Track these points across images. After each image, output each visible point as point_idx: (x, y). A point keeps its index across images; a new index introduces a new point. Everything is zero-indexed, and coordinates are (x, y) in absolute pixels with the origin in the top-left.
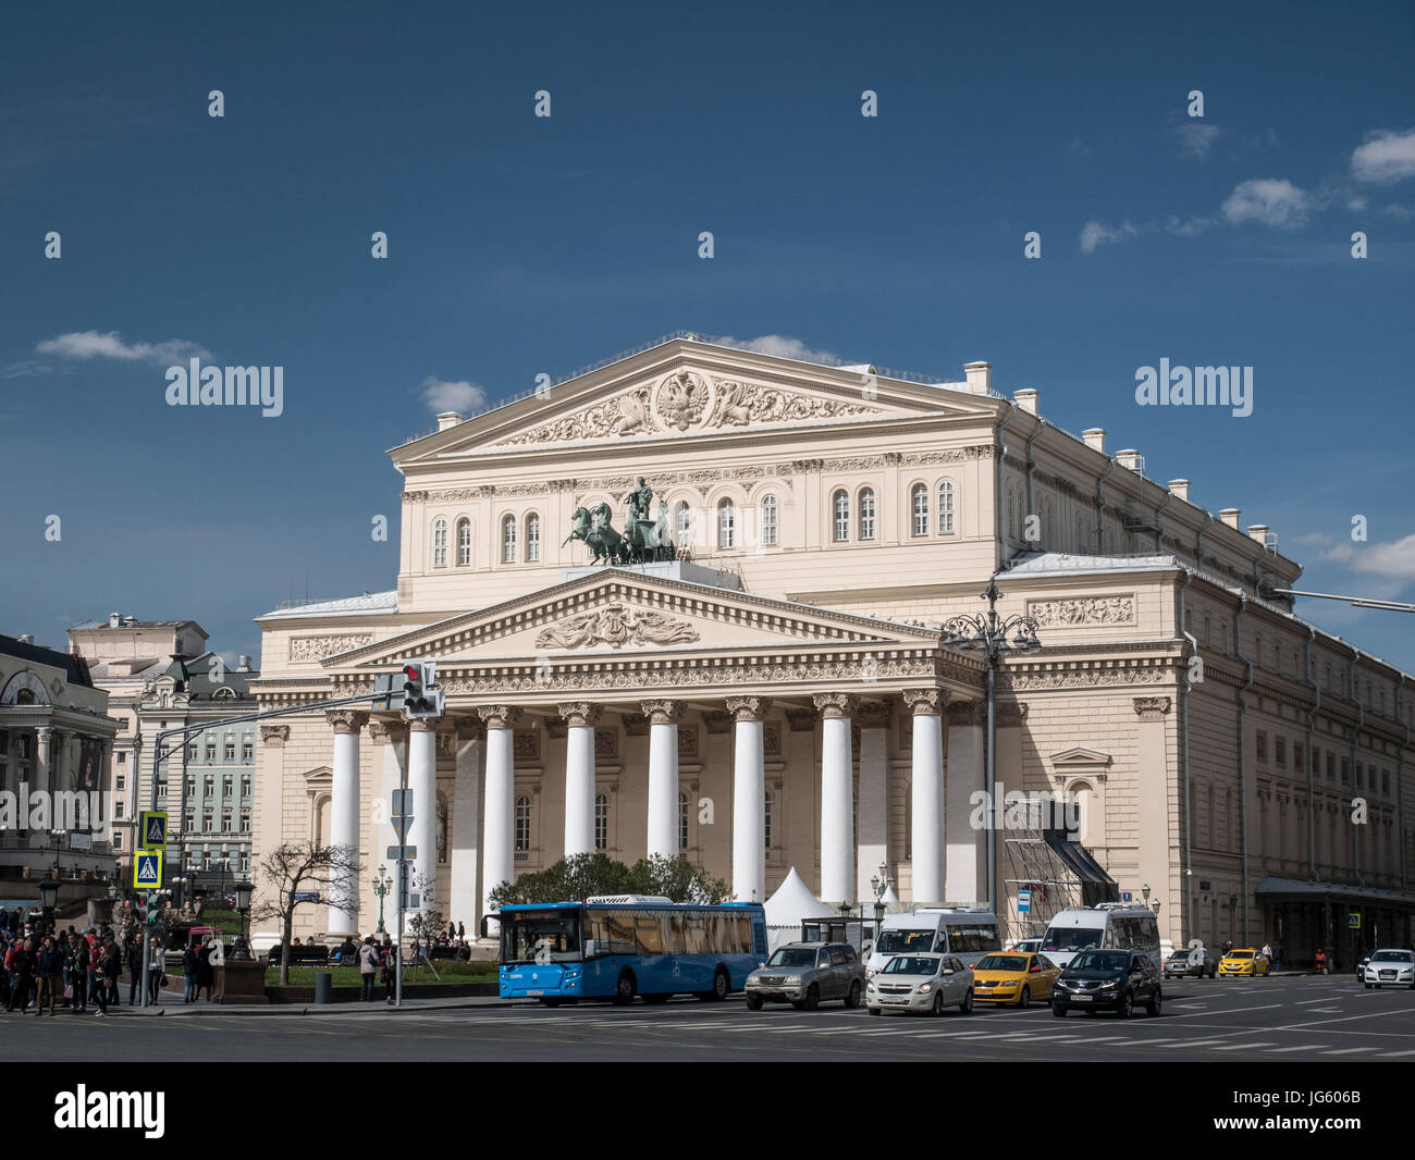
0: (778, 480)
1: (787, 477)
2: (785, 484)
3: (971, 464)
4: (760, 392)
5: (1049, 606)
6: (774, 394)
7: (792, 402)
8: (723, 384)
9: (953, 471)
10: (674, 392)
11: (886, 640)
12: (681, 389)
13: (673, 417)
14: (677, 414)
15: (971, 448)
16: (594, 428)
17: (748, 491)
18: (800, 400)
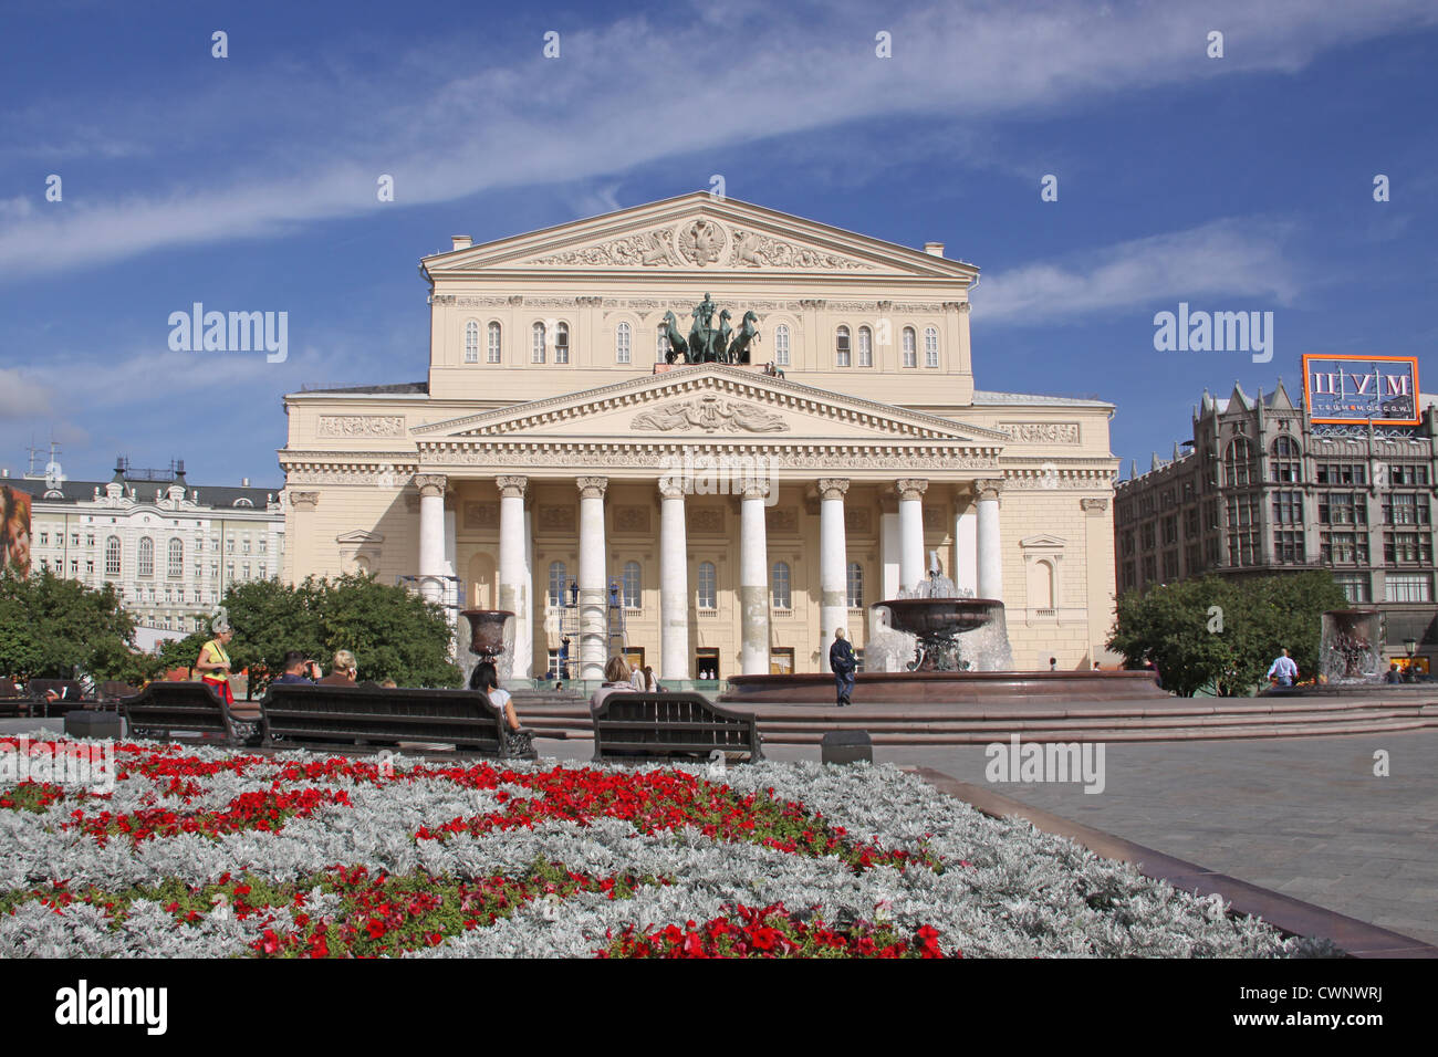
0: (790, 314)
1: (798, 313)
2: (795, 318)
3: (953, 315)
4: (770, 243)
5: (1014, 427)
6: (782, 245)
7: (798, 253)
8: (739, 233)
9: (938, 319)
10: (695, 234)
11: (960, 439)
12: (700, 232)
13: (694, 255)
14: (698, 253)
15: (950, 304)
16: (619, 257)
17: (762, 320)
18: (805, 253)
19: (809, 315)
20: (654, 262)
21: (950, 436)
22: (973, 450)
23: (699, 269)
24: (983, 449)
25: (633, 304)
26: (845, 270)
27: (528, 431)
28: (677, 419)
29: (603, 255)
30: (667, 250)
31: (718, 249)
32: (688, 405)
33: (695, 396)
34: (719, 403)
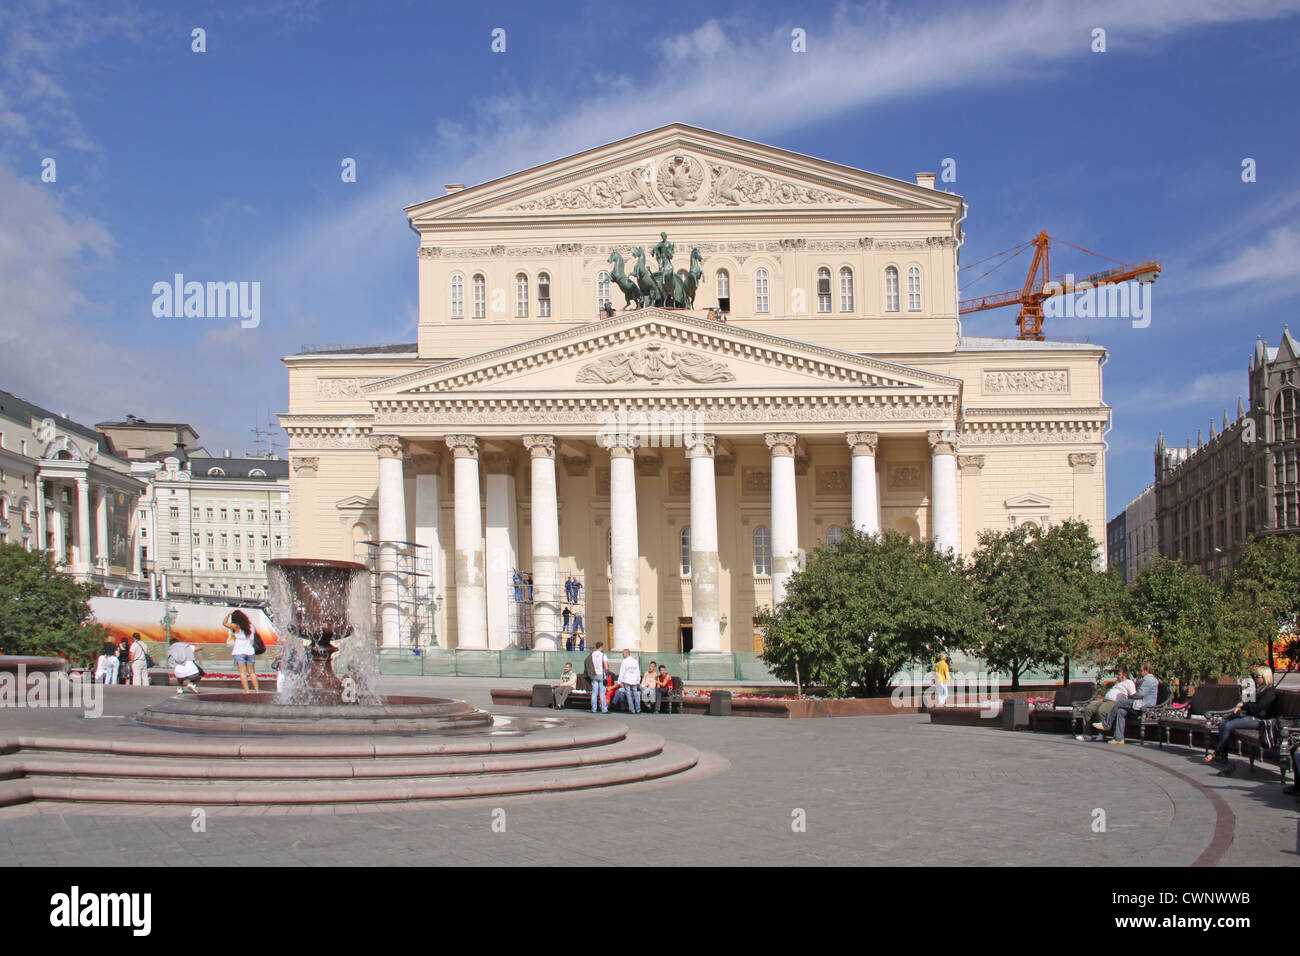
0: (769, 256)
1: (777, 254)
2: (774, 260)
3: (936, 252)
4: (749, 178)
5: (1000, 375)
6: (762, 180)
7: (779, 188)
8: (716, 168)
9: (920, 257)
10: (672, 171)
11: (912, 386)
12: (679, 169)
13: (672, 194)
14: (675, 191)
15: (934, 238)
16: (598, 199)
17: (741, 263)
18: (785, 187)
19: (789, 255)
20: (632, 204)
21: (900, 383)
22: (925, 398)
23: (678, 209)
24: (936, 397)
25: (613, 249)
26: (826, 205)
27: (476, 386)
28: (621, 370)
29: (583, 198)
30: (645, 191)
31: (696, 185)
32: (632, 355)
33: (639, 345)
34: (663, 352)
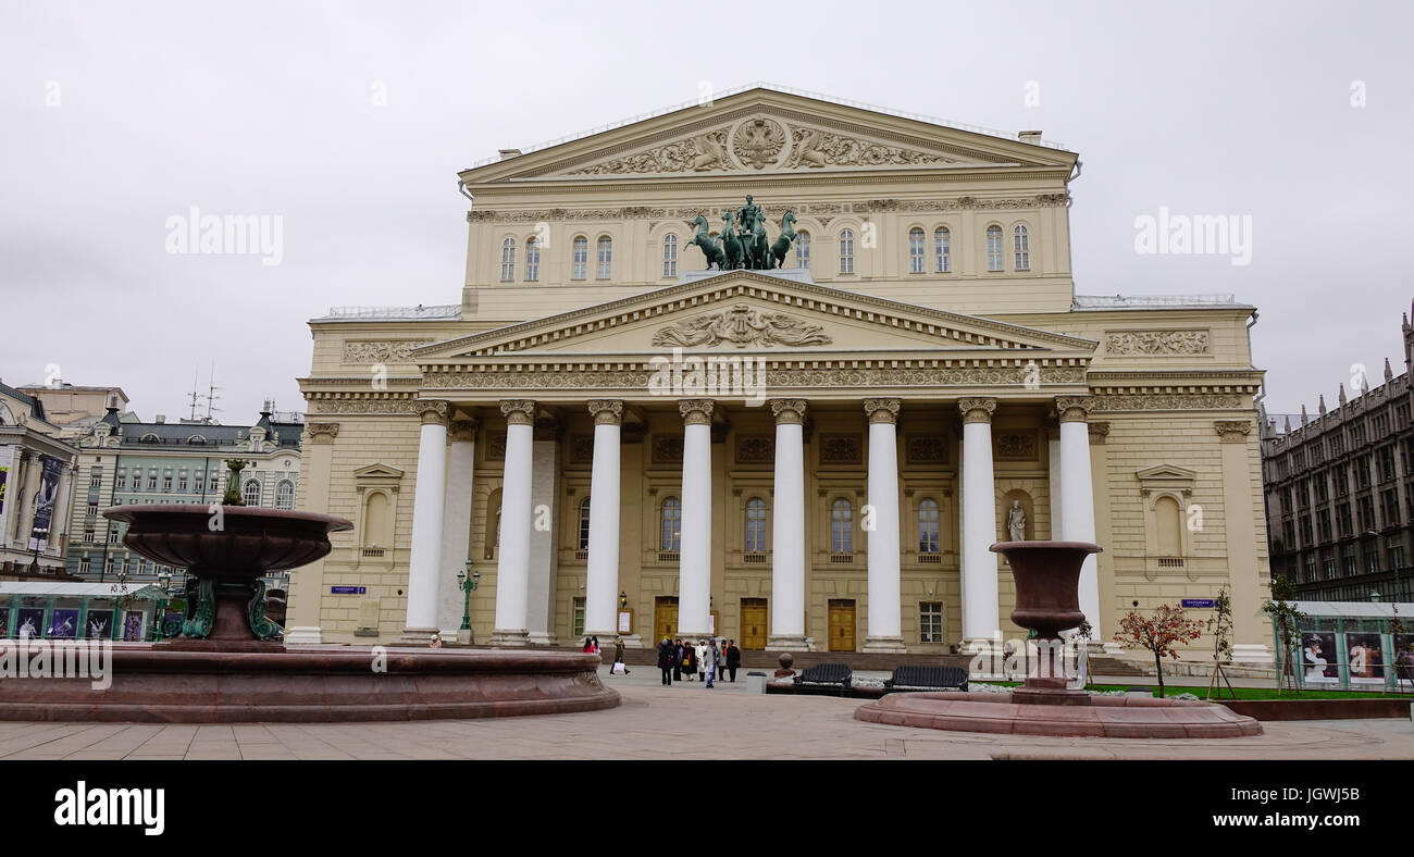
0: (855, 216)
1: (864, 215)
2: (861, 221)
3: (1048, 209)
4: (836, 140)
5: (1125, 337)
6: (850, 142)
7: (868, 150)
8: (799, 130)
9: (1027, 216)
10: (751, 135)
11: (1036, 349)
12: (759, 133)
13: (750, 157)
14: (754, 156)
15: (1045, 196)
16: (669, 163)
17: (824, 225)
18: (874, 148)
19: (878, 217)
20: (706, 167)
21: (1023, 346)
22: (1052, 361)
23: (759, 172)
24: (1066, 360)
25: (682, 213)
26: (921, 165)
28: (701, 334)
29: (651, 162)
30: (719, 153)
31: (777, 148)
32: (715, 318)
34: (751, 315)
